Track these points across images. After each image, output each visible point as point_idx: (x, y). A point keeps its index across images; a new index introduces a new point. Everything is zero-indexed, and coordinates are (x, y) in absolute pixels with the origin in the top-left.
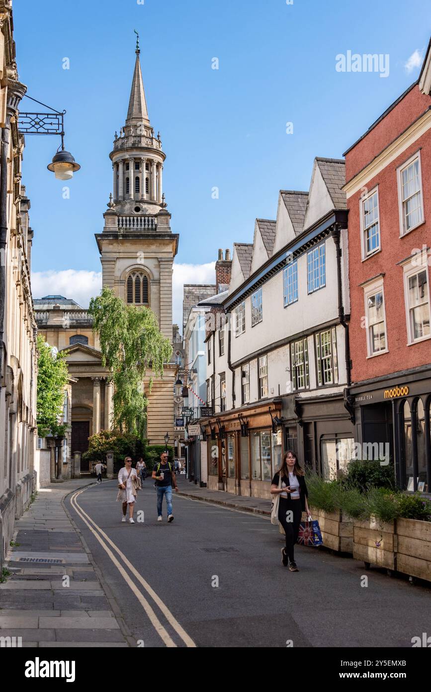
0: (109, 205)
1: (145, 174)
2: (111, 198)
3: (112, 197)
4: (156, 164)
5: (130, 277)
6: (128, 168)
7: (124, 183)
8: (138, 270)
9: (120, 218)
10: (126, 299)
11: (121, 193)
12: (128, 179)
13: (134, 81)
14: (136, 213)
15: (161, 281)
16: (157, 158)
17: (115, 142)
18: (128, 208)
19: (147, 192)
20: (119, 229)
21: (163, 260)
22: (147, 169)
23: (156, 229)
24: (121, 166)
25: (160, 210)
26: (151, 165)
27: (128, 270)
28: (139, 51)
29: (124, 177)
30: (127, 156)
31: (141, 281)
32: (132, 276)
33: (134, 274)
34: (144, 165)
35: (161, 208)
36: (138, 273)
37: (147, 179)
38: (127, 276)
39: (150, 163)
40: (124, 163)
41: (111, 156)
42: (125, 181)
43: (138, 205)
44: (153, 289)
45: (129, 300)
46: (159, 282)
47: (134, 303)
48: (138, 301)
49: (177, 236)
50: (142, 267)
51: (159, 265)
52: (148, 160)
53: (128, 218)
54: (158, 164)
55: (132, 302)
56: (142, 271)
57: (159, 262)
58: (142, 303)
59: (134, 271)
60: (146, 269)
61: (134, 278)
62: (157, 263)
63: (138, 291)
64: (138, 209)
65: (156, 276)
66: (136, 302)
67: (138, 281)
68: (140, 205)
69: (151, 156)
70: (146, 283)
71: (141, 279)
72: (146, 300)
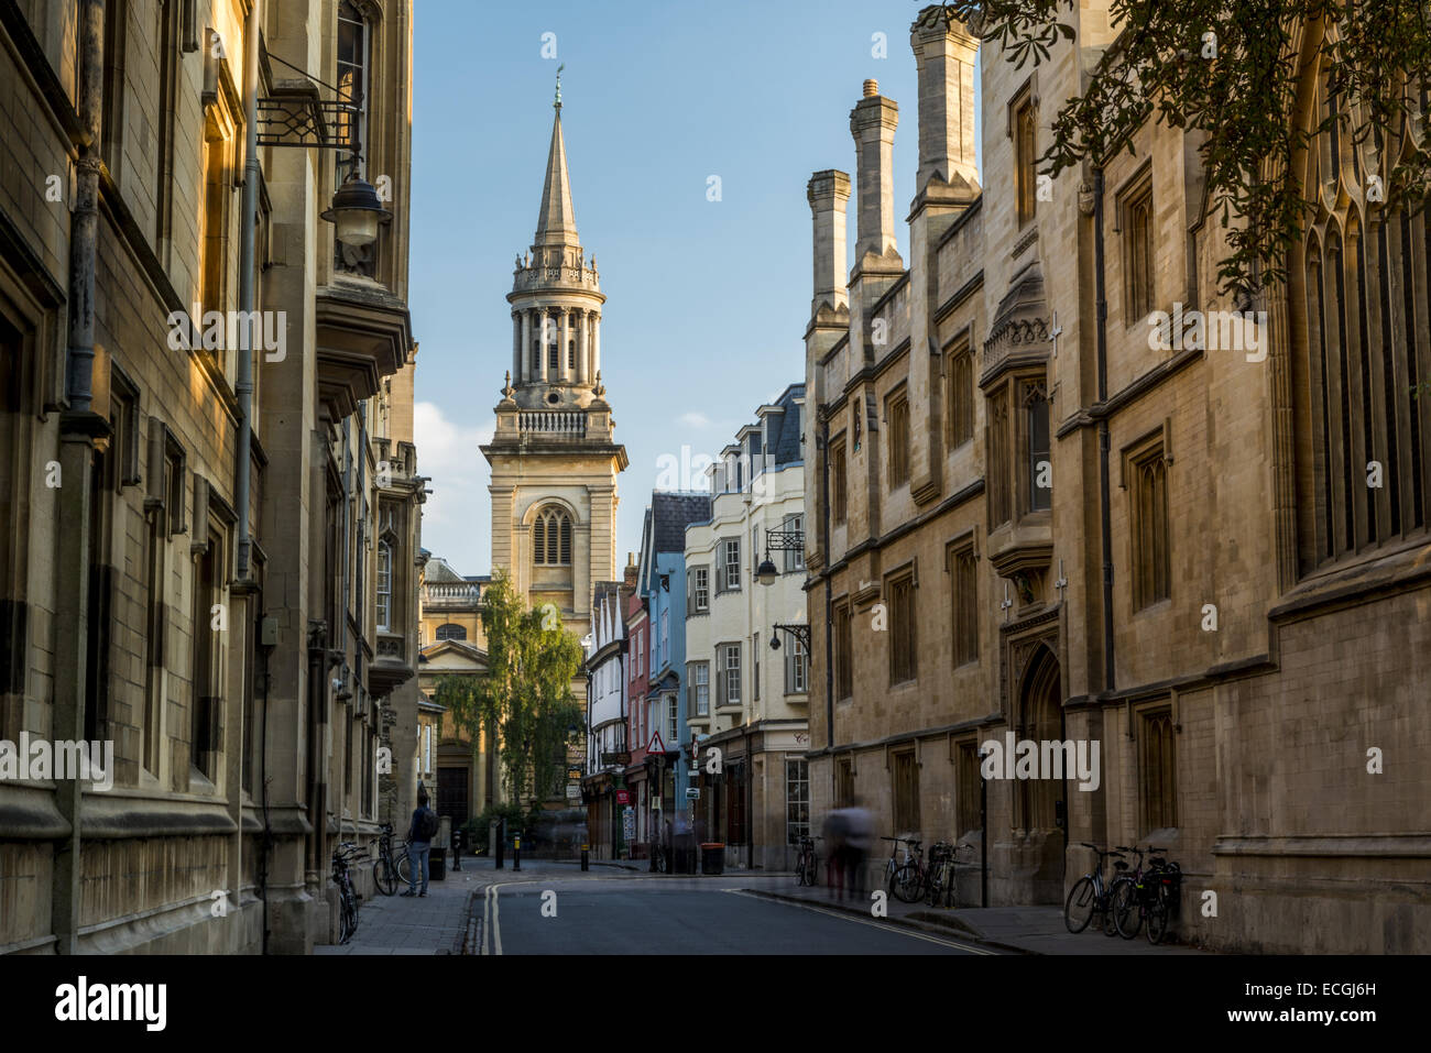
0: (504, 392)
1: (568, 334)
2: (507, 379)
3: (511, 376)
4: (586, 315)
5: (540, 517)
6: (538, 324)
7: (531, 350)
8: (553, 506)
9: (524, 415)
10: (533, 558)
11: (525, 369)
12: (538, 343)
13: (551, 161)
14: (551, 405)
15: (593, 527)
16: (588, 304)
17: (516, 274)
18: (537, 397)
19: (572, 366)
20: (521, 436)
21: (596, 489)
22: (572, 324)
23: (584, 436)
24: (526, 321)
25: (593, 401)
26: (579, 317)
27: (535, 507)
28: (560, 104)
29: (530, 339)
30: (536, 303)
31: (559, 524)
32: (543, 516)
33: (546, 512)
34: (567, 318)
35: (594, 397)
36: (552, 512)
37: (571, 343)
38: (535, 516)
39: (576, 314)
40: (531, 315)
41: (510, 298)
42: (533, 347)
43: (554, 390)
44: (579, 539)
45: (539, 559)
46: (588, 528)
47: (546, 564)
48: (553, 560)
49: (619, 447)
50: (560, 502)
51: (589, 499)
52: (573, 309)
53: (537, 415)
54: (592, 315)
55: (542, 562)
56: (560, 509)
57: (589, 492)
58: (559, 564)
59: (546, 510)
60: (567, 505)
61: (546, 521)
62: (585, 495)
63: (553, 543)
64: (554, 398)
65: (583, 517)
66: (550, 562)
67: (553, 526)
68: (558, 391)
69: (578, 302)
70: (567, 530)
71: (559, 522)
72: (567, 558)
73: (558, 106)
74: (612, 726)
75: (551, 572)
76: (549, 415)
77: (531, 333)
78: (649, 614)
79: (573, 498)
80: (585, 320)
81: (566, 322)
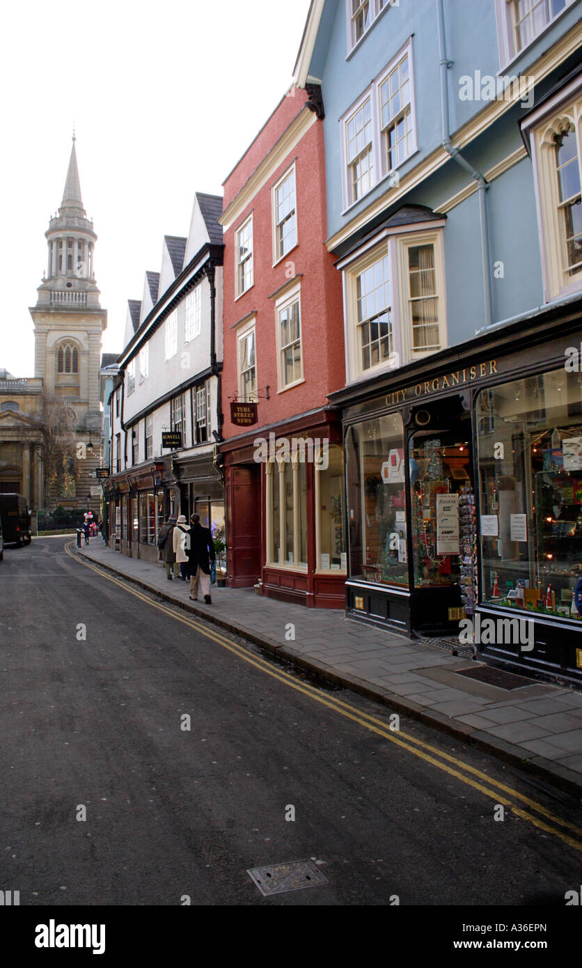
0: (43, 280)
1: (77, 251)
2: (45, 274)
3: (47, 273)
4: (87, 243)
5: (61, 348)
6: (61, 247)
8: (69, 341)
9: (53, 293)
10: (57, 369)
11: (54, 269)
12: (61, 257)
14: (67, 289)
15: (90, 353)
16: (87, 238)
17: (51, 222)
18: (60, 284)
19: (79, 268)
20: (51, 303)
21: (92, 332)
22: (79, 247)
23: (86, 304)
24: (55, 244)
25: (91, 286)
26: (83, 244)
27: (58, 342)
29: (57, 253)
30: (61, 235)
32: (63, 347)
33: (65, 345)
35: (91, 284)
36: (68, 345)
37: (79, 257)
38: (58, 347)
39: (82, 242)
40: (58, 242)
41: (47, 234)
42: (58, 259)
43: (70, 281)
44: (83, 361)
45: (60, 370)
46: (88, 353)
47: (64, 373)
48: (68, 371)
49: (105, 311)
50: (73, 339)
51: (89, 337)
52: (81, 239)
53: (60, 293)
55: (62, 371)
56: (72, 343)
57: (89, 334)
58: (71, 373)
59: (64, 343)
60: (76, 341)
61: (64, 350)
62: (86, 335)
63: (68, 362)
64: (69, 285)
65: (86, 347)
66: (66, 371)
67: (68, 353)
68: (72, 281)
69: (84, 235)
70: (76, 354)
71: (72, 351)
72: (76, 370)
73: (74, 139)
75: (67, 377)
76: (67, 293)
77: (57, 251)
79: (79, 336)
80: (86, 247)
81: (76, 246)
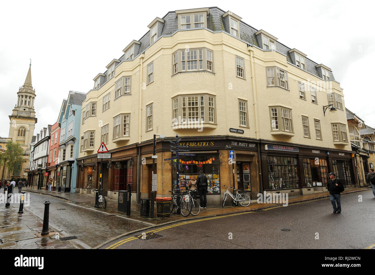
0: (15, 108)
2: (16, 105)
5: (19, 129)
6: (23, 98)
7: (21, 102)
9: (18, 112)
10: (17, 135)
11: (19, 104)
16: (33, 96)
17: (20, 89)
18: (21, 109)
19: (28, 105)
20: (17, 115)
22: (29, 98)
23: (30, 116)
24: (20, 97)
30: (23, 94)
33: (21, 128)
37: (29, 101)
40: (22, 96)
41: (18, 93)
43: (25, 108)
44: (27, 133)
46: (29, 131)
47: (20, 136)
49: (37, 119)
53: (21, 112)
54: (33, 98)
56: (24, 127)
62: (29, 126)
63: (22, 133)
64: (24, 110)
65: (28, 129)
68: (26, 109)
69: (31, 95)
70: (25, 131)
71: (23, 130)
72: (24, 136)
73: (30, 65)
74: (41, 159)
75: (21, 138)
76: (23, 112)
77: (21, 99)
78: (60, 127)
79: (27, 126)
80: (32, 98)
81: (28, 98)
